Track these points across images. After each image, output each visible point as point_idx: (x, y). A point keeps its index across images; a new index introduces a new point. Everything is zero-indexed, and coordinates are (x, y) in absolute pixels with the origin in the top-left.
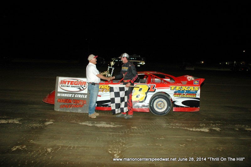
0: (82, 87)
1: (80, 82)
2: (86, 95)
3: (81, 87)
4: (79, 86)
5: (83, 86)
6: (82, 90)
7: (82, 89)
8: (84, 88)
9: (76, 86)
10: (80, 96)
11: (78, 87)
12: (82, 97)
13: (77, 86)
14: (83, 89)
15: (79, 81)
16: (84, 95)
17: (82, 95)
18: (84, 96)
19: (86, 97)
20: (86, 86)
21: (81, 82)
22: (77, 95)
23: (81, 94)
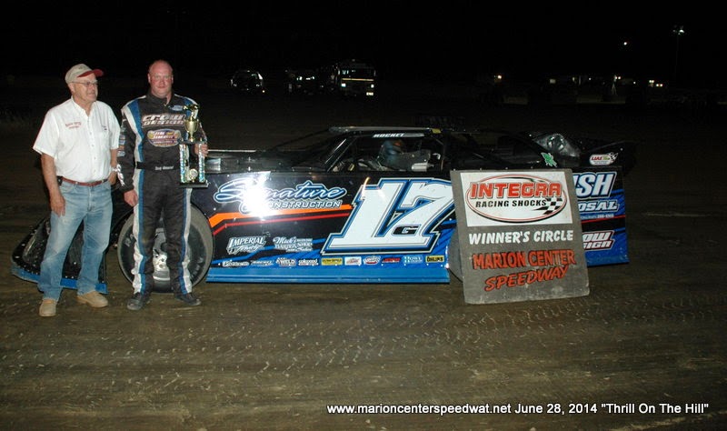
0: (553, 204)
1: (540, 185)
2: (569, 232)
3: (548, 204)
4: (542, 199)
5: (554, 199)
6: (555, 211)
7: (551, 208)
8: (558, 204)
9: (530, 200)
10: (550, 236)
11: (538, 203)
12: (557, 239)
13: (536, 199)
14: (557, 208)
15: (536, 180)
16: (563, 232)
17: (558, 232)
18: (565, 236)
19: (570, 237)
20: (563, 197)
21: (545, 185)
22: (538, 233)
23: (554, 228)
